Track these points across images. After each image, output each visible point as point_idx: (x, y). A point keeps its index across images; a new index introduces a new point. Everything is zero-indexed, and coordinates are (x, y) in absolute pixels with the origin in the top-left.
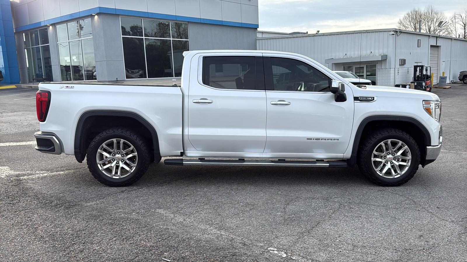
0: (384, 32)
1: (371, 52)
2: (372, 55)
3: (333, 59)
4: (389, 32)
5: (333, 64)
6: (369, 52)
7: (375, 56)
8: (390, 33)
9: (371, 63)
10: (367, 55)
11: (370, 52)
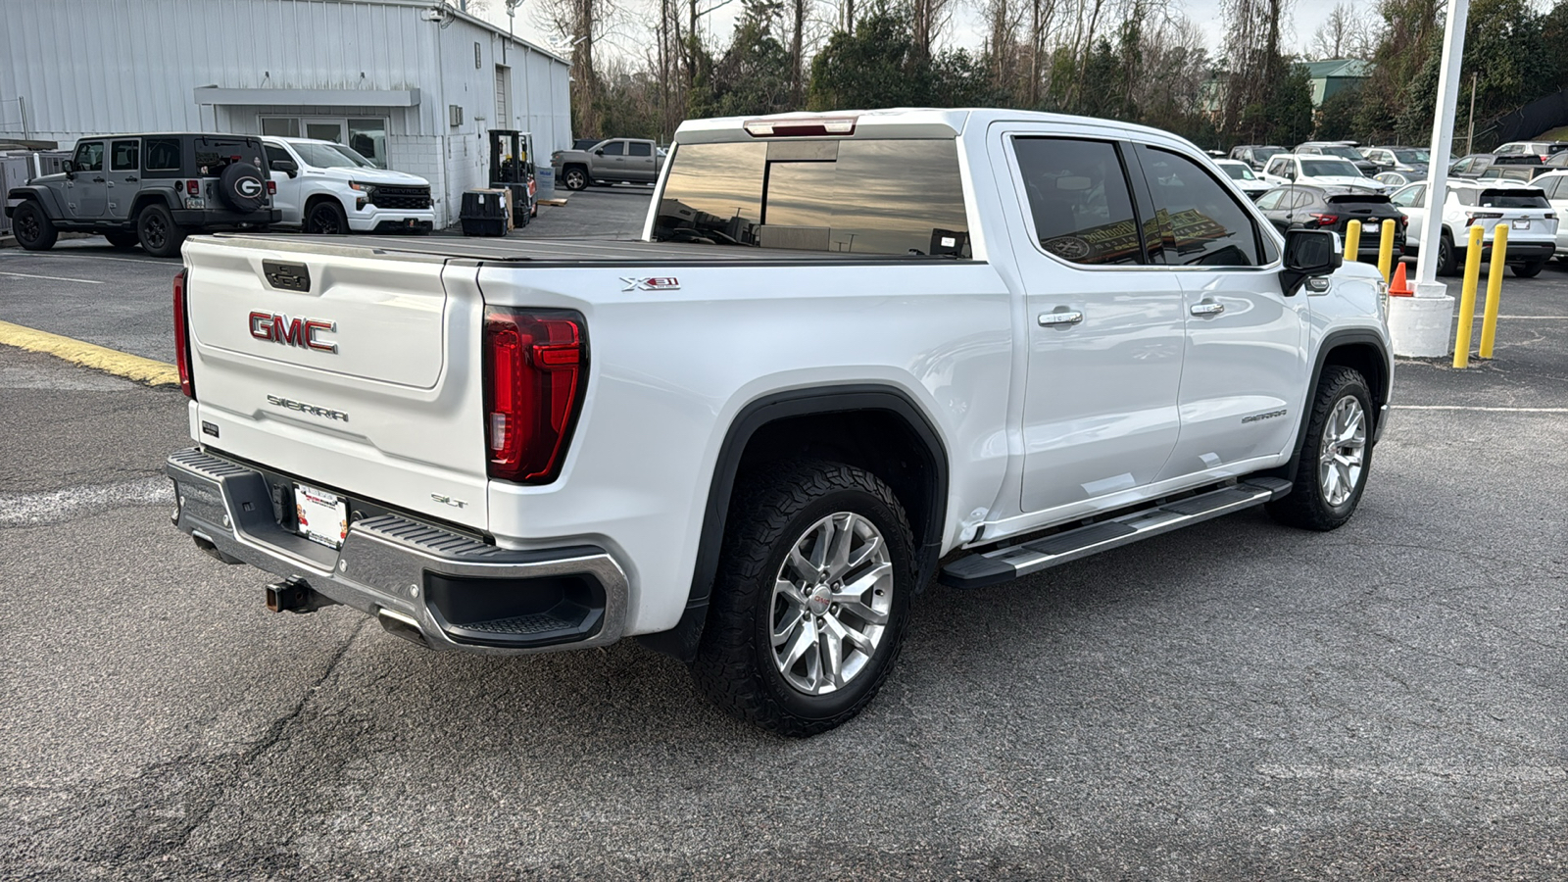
0: (403, 9)
1: (363, 75)
2: (364, 84)
3: (216, 87)
4: (418, 10)
5: (218, 108)
6: (353, 74)
7: (377, 88)
8: (423, 12)
9: (367, 115)
10: (347, 82)
11: (360, 75)
